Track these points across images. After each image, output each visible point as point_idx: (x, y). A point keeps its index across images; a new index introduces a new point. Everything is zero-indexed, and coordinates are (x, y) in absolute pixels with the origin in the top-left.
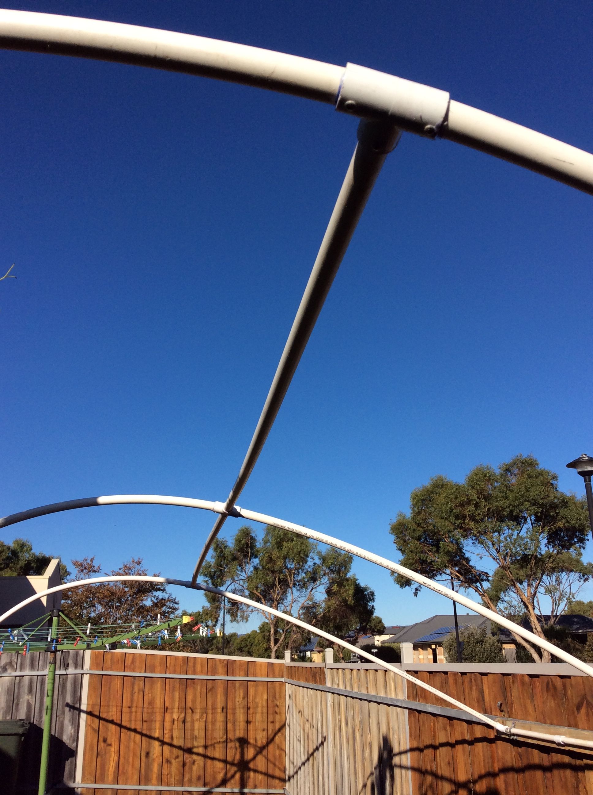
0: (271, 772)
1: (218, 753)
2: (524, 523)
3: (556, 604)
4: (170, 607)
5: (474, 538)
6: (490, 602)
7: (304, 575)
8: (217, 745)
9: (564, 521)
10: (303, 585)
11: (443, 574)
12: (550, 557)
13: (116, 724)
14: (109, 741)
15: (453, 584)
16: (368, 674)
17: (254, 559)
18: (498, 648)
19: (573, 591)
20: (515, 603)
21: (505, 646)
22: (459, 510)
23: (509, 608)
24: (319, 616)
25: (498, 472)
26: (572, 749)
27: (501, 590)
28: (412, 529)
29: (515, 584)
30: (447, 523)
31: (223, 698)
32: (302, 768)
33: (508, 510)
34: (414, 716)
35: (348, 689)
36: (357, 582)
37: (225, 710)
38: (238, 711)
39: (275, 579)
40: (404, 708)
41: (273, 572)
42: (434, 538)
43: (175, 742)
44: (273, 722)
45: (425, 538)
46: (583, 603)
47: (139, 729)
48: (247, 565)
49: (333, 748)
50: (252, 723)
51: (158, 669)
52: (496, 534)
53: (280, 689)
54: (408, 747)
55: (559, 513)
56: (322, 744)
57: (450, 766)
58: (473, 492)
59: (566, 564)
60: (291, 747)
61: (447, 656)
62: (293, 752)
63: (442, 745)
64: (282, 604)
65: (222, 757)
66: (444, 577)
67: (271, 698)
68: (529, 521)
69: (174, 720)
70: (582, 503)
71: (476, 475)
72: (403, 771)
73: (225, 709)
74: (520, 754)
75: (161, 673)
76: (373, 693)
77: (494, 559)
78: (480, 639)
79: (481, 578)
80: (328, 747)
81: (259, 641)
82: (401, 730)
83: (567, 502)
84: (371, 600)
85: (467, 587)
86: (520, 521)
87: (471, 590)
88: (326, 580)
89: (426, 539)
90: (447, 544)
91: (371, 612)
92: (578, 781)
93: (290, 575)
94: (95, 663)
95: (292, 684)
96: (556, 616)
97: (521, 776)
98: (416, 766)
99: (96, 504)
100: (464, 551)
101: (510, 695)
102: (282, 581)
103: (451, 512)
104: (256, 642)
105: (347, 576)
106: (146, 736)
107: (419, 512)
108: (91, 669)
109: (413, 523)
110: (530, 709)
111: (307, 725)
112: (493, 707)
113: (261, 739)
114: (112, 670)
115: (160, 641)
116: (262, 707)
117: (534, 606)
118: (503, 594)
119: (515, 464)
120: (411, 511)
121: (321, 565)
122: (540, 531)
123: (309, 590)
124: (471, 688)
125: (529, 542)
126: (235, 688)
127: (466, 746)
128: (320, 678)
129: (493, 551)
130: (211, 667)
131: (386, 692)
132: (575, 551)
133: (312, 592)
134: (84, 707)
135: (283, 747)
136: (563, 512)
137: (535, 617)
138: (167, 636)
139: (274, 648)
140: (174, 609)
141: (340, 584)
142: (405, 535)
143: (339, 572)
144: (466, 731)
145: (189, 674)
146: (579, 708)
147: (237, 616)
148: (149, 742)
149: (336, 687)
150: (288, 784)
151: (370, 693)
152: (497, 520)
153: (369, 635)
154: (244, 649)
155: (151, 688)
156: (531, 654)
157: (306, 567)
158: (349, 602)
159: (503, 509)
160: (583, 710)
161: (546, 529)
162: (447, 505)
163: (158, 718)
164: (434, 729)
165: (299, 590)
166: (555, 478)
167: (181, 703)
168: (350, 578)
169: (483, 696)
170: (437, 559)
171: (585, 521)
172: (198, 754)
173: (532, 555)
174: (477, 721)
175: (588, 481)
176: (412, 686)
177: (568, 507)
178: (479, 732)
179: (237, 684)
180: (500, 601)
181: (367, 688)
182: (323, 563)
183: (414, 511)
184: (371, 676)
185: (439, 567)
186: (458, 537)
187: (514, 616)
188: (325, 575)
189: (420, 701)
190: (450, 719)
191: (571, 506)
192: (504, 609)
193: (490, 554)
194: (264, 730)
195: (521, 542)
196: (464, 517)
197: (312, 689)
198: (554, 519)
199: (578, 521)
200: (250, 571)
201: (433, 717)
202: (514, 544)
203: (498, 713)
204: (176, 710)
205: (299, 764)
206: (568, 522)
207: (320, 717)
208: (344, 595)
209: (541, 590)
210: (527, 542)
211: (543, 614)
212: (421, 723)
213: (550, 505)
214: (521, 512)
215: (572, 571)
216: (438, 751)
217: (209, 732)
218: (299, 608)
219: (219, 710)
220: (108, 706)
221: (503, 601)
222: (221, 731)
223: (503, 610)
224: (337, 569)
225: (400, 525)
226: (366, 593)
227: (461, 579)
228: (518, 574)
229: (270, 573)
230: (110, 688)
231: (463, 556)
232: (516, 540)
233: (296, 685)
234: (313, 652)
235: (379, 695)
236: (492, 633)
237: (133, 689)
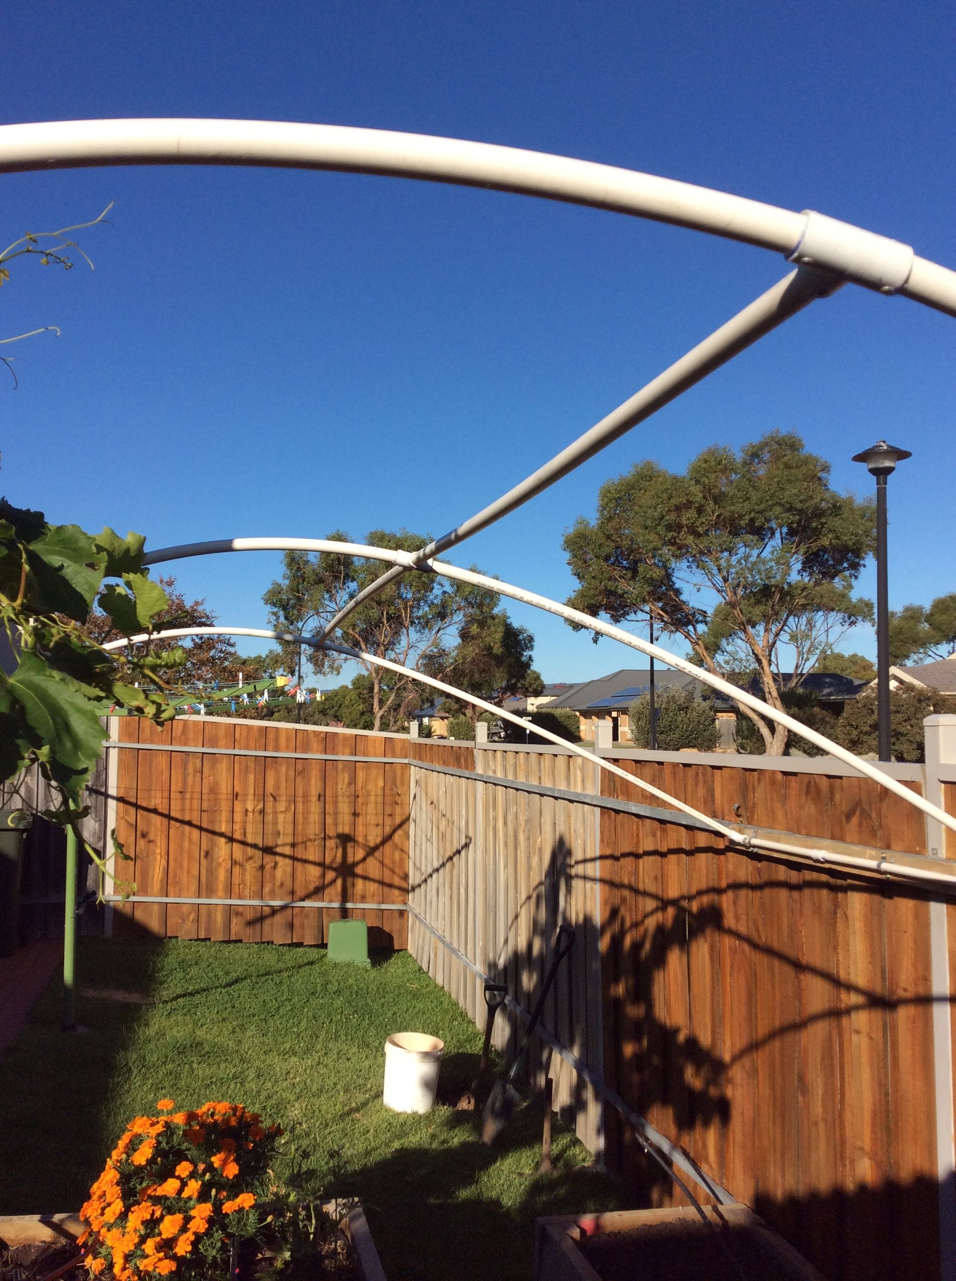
0: (387, 880)
1: (312, 853)
2: (769, 539)
3: (803, 658)
4: (221, 650)
5: (691, 559)
6: (705, 654)
7: (427, 609)
8: (309, 844)
9: (830, 536)
10: (425, 624)
11: (639, 613)
12: (803, 590)
13: (162, 815)
14: (151, 836)
15: (652, 627)
16: (542, 760)
17: (350, 583)
18: (709, 719)
19: (831, 639)
20: (742, 655)
21: (719, 714)
22: (672, 516)
23: (731, 662)
24: (448, 669)
25: (739, 457)
26: (833, 867)
27: (723, 635)
28: (597, 544)
29: (745, 627)
30: (651, 536)
31: (320, 784)
32: (435, 876)
33: (747, 517)
34: (610, 817)
35: (510, 777)
36: (509, 621)
37: (322, 799)
38: (340, 799)
39: (383, 614)
40: (595, 806)
41: (379, 603)
42: (631, 558)
43: (250, 839)
44: (390, 815)
45: (617, 557)
46: (843, 657)
47: (196, 822)
48: (340, 591)
49: (483, 854)
50: (361, 817)
51: (223, 742)
52: (726, 554)
53: (403, 773)
54: (598, 853)
55: (825, 523)
56: (466, 845)
57: (656, 882)
58: (696, 489)
59: (825, 600)
60: (418, 851)
61: (634, 727)
62: (421, 856)
63: (647, 853)
64: (393, 650)
65: (317, 859)
66: (641, 615)
67: (388, 786)
68: (778, 535)
69: (247, 811)
70: (863, 508)
71: (706, 461)
72: (589, 884)
73: (322, 797)
74: (759, 870)
75: (227, 748)
76: (549, 785)
77: (719, 591)
78: (684, 705)
79: (695, 619)
80: (475, 851)
81: (351, 700)
82: (588, 833)
83: (840, 508)
84: (527, 648)
85: (672, 631)
86: (765, 535)
87: (679, 636)
88: (461, 616)
89: (617, 559)
90: (650, 569)
91: (527, 665)
92: (836, 905)
93: (405, 609)
94: (126, 733)
95: (421, 768)
96: (802, 675)
97: (758, 894)
98: (607, 877)
99: (231, 550)
100: (674, 579)
101: (752, 796)
102: (392, 618)
103: (661, 519)
104: (347, 702)
105: (494, 612)
106: (207, 831)
107: (610, 517)
108: (120, 741)
109: (601, 535)
110: (780, 814)
111: (443, 822)
112: (726, 811)
113: (374, 838)
114: (152, 742)
115: (233, 705)
116: (376, 795)
117: (770, 661)
118: (726, 642)
119: (766, 444)
120: (597, 515)
121: (453, 595)
122: (793, 551)
123: (434, 632)
124: (696, 785)
125: (775, 568)
126: (337, 771)
127: (683, 856)
128: (466, 761)
129: (719, 579)
130: (302, 741)
131: (569, 784)
132: (843, 583)
133: (439, 635)
134: (112, 791)
135: (405, 849)
136: (833, 522)
137: (771, 677)
138: (247, 700)
139: (378, 713)
140: (227, 654)
141: (482, 624)
142: (586, 552)
143: (480, 606)
144: (684, 839)
145: (268, 751)
146: (849, 816)
147: (323, 666)
148: (212, 841)
149: (490, 774)
150: (411, 895)
151: (543, 784)
152: (730, 532)
153: (519, 696)
154: (328, 711)
155: (213, 767)
156: (758, 728)
157: (431, 597)
158: (495, 651)
159: (741, 517)
160: (855, 820)
161: (803, 548)
162: (655, 508)
163: (225, 806)
164: (638, 835)
165: (420, 631)
166: (826, 468)
167: (258, 789)
168: (497, 615)
169: (713, 796)
170: (632, 589)
171: (864, 536)
172: (284, 856)
173: (777, 586)
174: (702, 827)
175: (882, 482)
176: (608, 776)
177: (840, 515)
178: (702, 840)
179: (340, 766)
180: (719, 652)
181: (540, 777)
182: (457, 591)
183: (602, 515)
184: (547, 762)
185: (634, 602)
186: (667, 557)
187: (740, 673)
188: (459, 609)
189: (620, 798)
190: (662, 822)
191: (846, 513)
192: (725, 663)
193: (713, 583)
194: (377, 825)
195: (763, 568)
196: (680, 527)
197: (452, 775)
198: (817, 533)
199: (853, 537)
200: (343, 600)
201: (637, 819)
202: (751, 570)
203: (733, 818)
204: (251, 797)
205: (430, 871)
206: (838, 538)
207: (464, 813)
208: (488, 639)
209: (785, 637)
210: (772, 567)
211: (782, 671)
212: (619, 826)
213: (813, 513)
214: (768, 521)
215: (833, 610)
216: (641, 861)
217: (300, 827)
218: (417, 657)
219: (314, 799)
220: (149, 790)
221: (723, 652)
222: (317, 825)
223: (723, 665)
224: (478, 601)
225: (579, 537)
226: (521, 637)
227: (665, 619)
228: (750, 613)
229: (374, 605)
230: (150, 769)
231: (671, 586)
232: (754, 563)
233: (427, 769)
234: (433, 718)
235: (556, 788)
236: (703, 696)
237: (185, 769)
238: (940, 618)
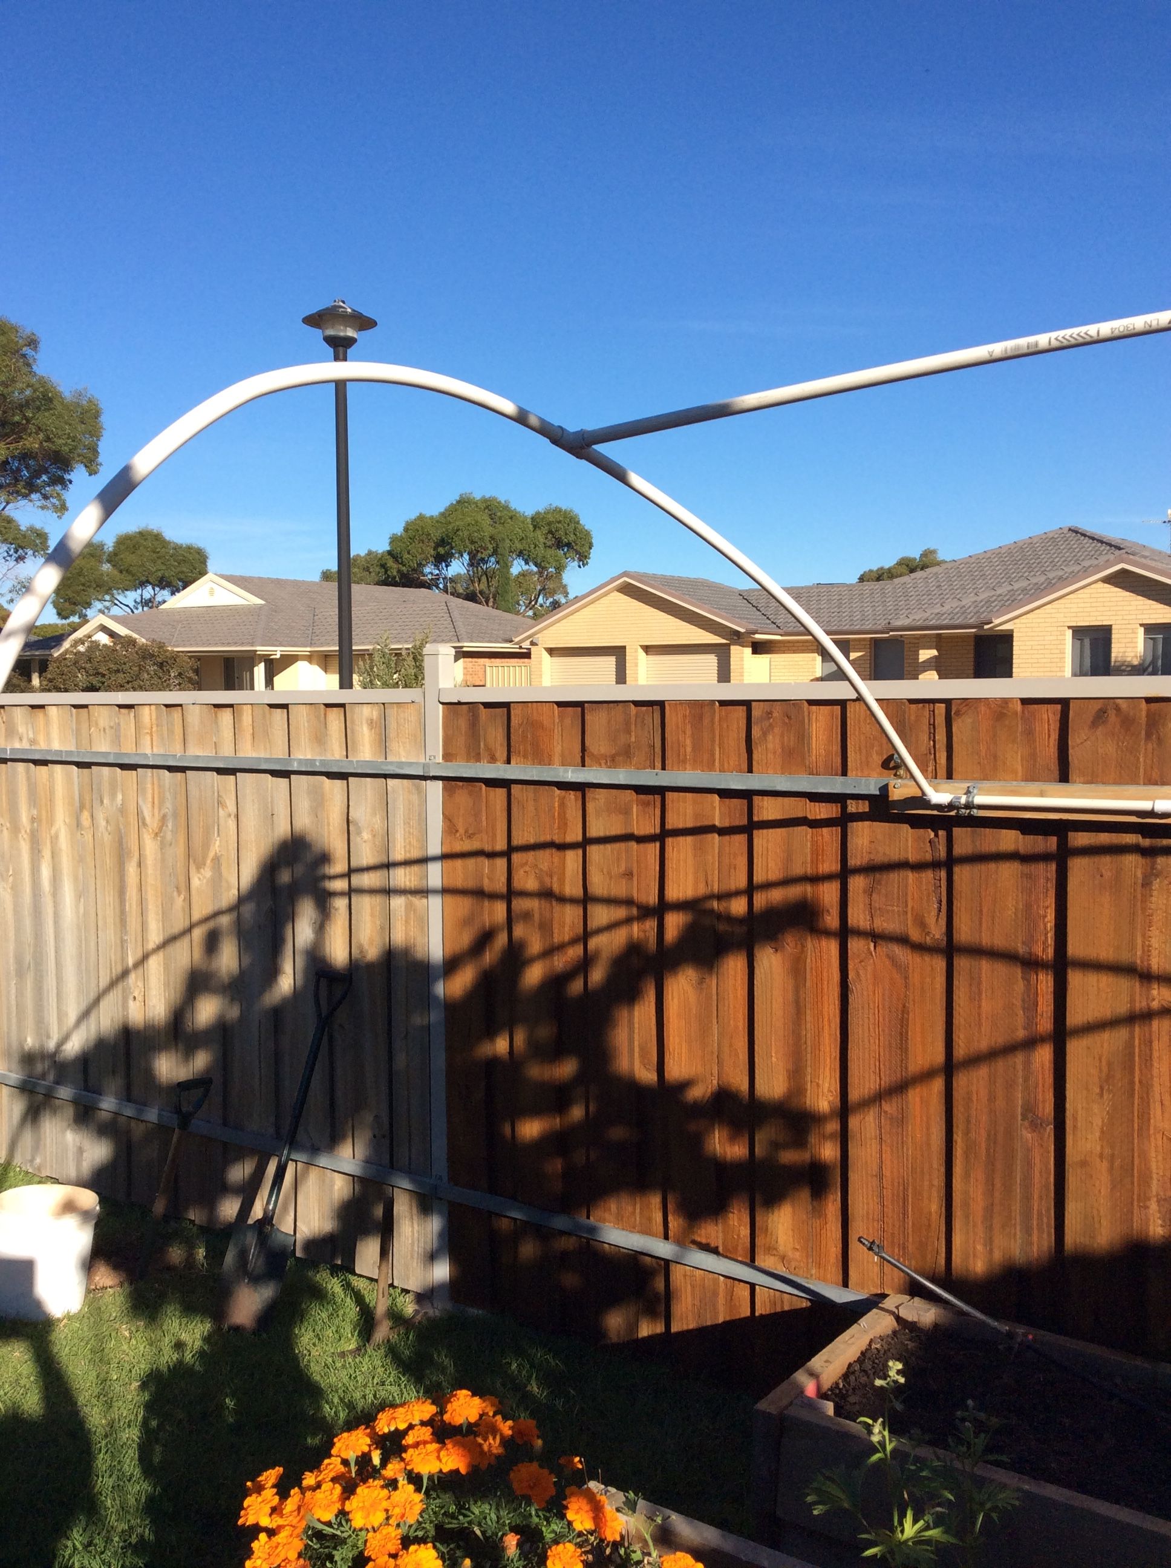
9: (41, 436)
16: (228, 715)
35: (103, 747)
40: (425, 778)
54: (436, 851)
55: (32, 418)
63: (601, 840)
72: (399, 900)
82: (400, 822)
83: (51, 399)
97: (936, 874)
136: (44, 418)
164: (562, 815)
177: (52, 409)
181: (218, 743)
191: (57, 407)
198: (20, 429)
201: (557, 792)
206: (49, 440)
238: (130, 559)
